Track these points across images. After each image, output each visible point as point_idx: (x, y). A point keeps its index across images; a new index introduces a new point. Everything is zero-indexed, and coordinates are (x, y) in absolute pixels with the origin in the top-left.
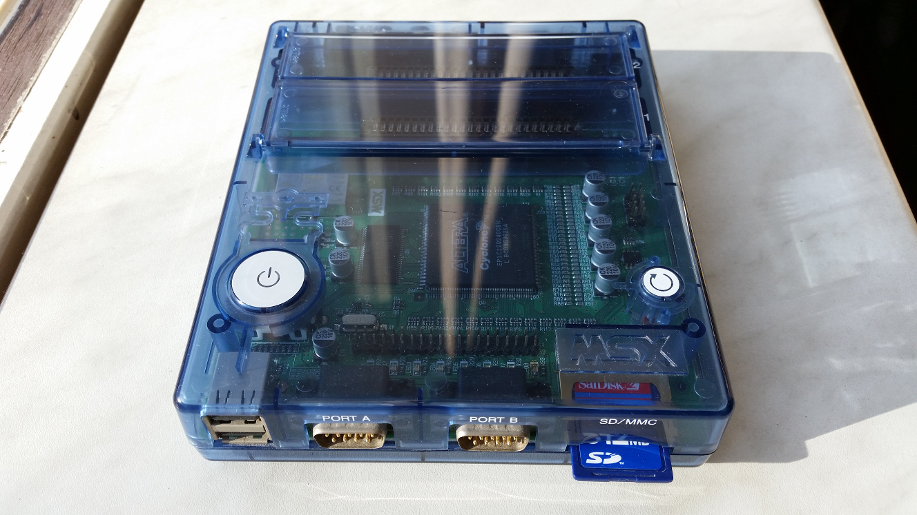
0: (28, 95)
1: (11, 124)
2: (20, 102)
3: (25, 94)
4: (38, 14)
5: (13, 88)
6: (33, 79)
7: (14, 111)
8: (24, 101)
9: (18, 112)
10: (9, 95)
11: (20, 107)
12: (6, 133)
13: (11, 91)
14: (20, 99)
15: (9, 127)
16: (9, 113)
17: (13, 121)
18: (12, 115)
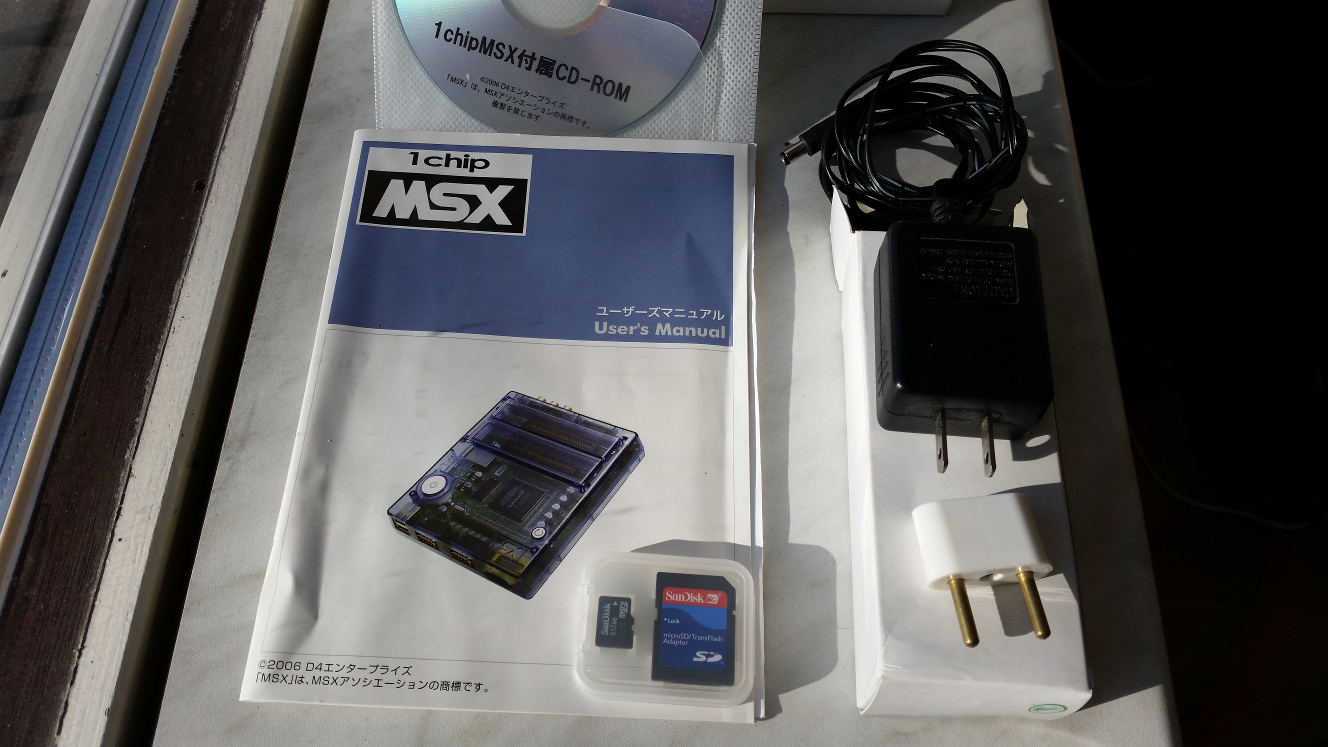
1: (124, 495)
8: (134, 458)
9: (129, 476)
11: (131, 469)
12: (120, 509)
15: (122, 503)
17: (125, 490)
18: (123, 486)
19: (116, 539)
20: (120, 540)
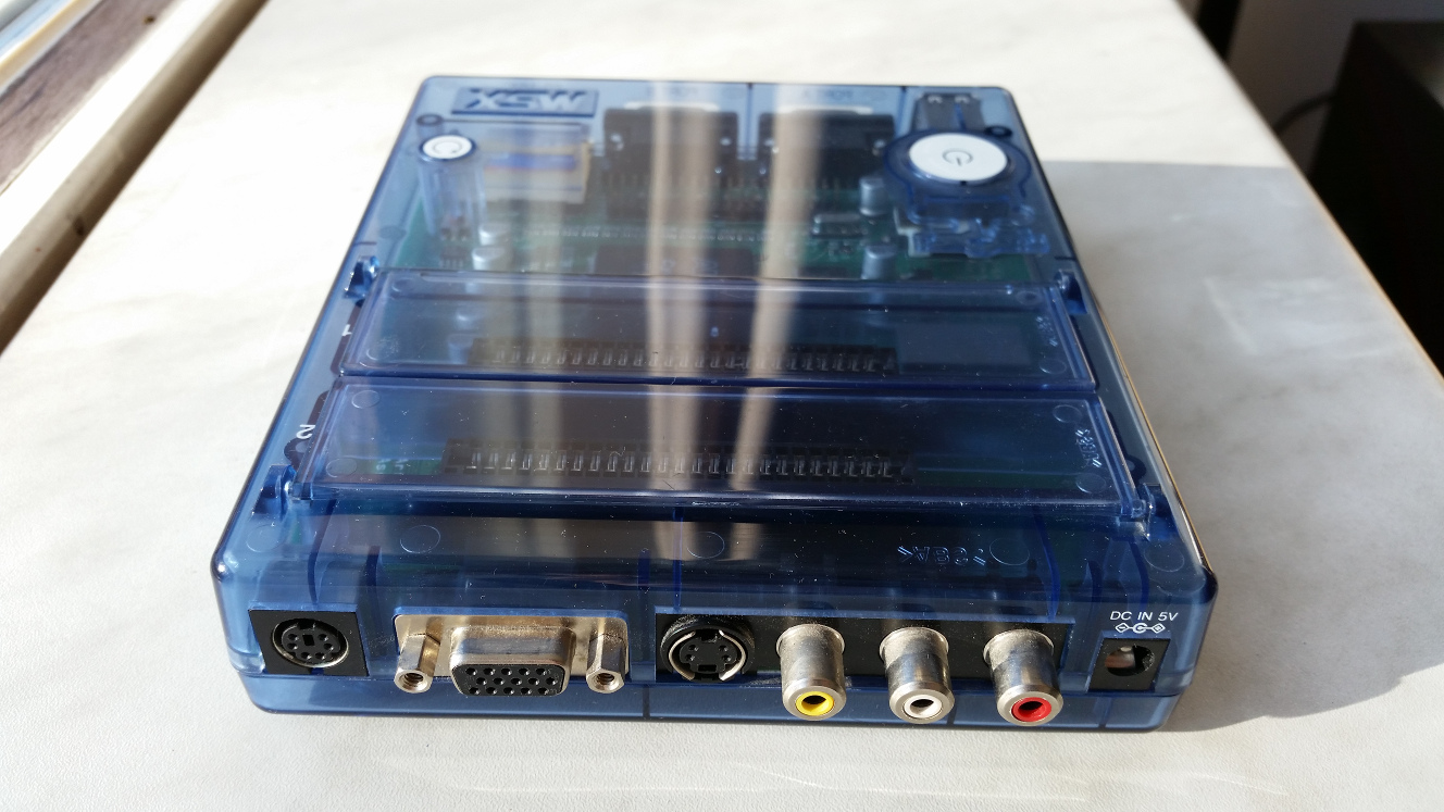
4: (37, 95)
6: (16, 171)
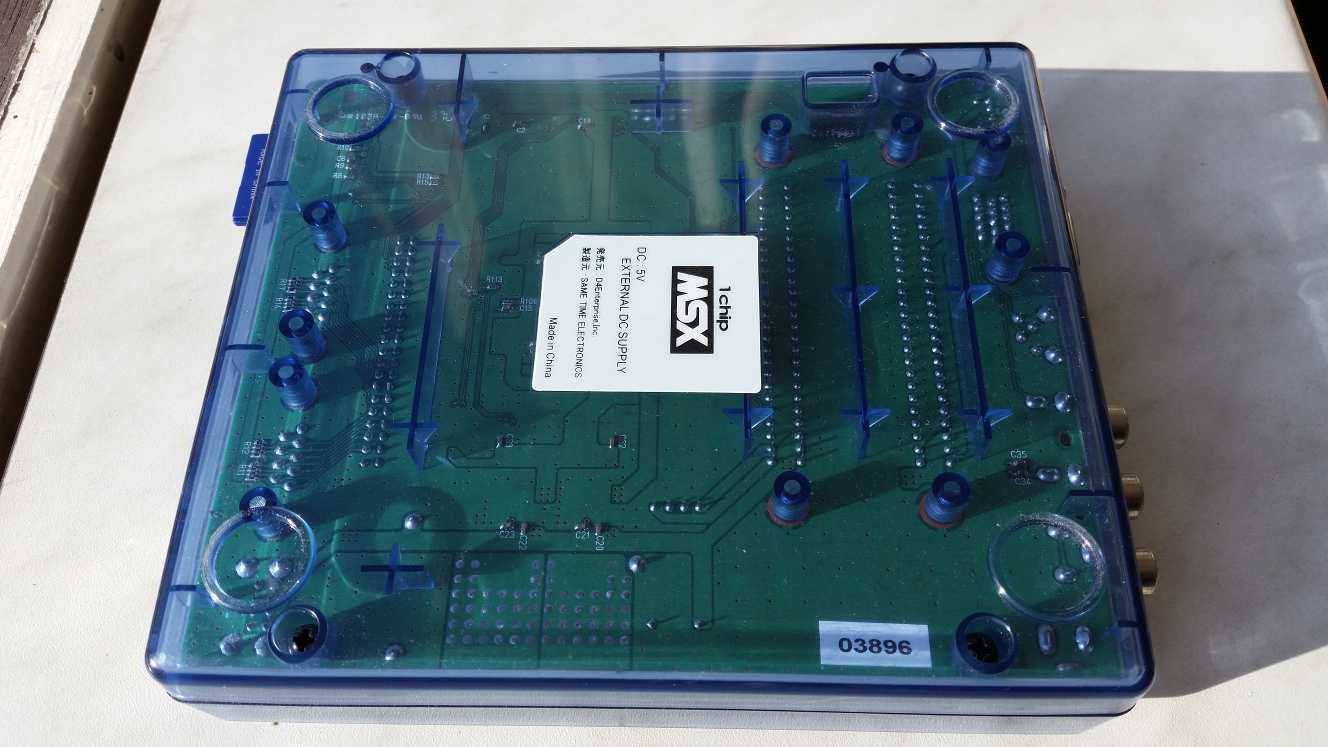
0: (42, 23)
1: (22, 72)
2: (31, 34)
3: (37, 20)
5: (16, 12)
7: (25, 50)
8: (38, 33)
9: (30, 53)
10: (12, 22)
11: (33, 44)
12: (16, 86)
13: (14, 16)
14: (31, 30)
15: (20, 78)
16: (17, 53)
17: (24, 66)
18: (22, 57)
19: (9, 116)
20: (16, 117)
